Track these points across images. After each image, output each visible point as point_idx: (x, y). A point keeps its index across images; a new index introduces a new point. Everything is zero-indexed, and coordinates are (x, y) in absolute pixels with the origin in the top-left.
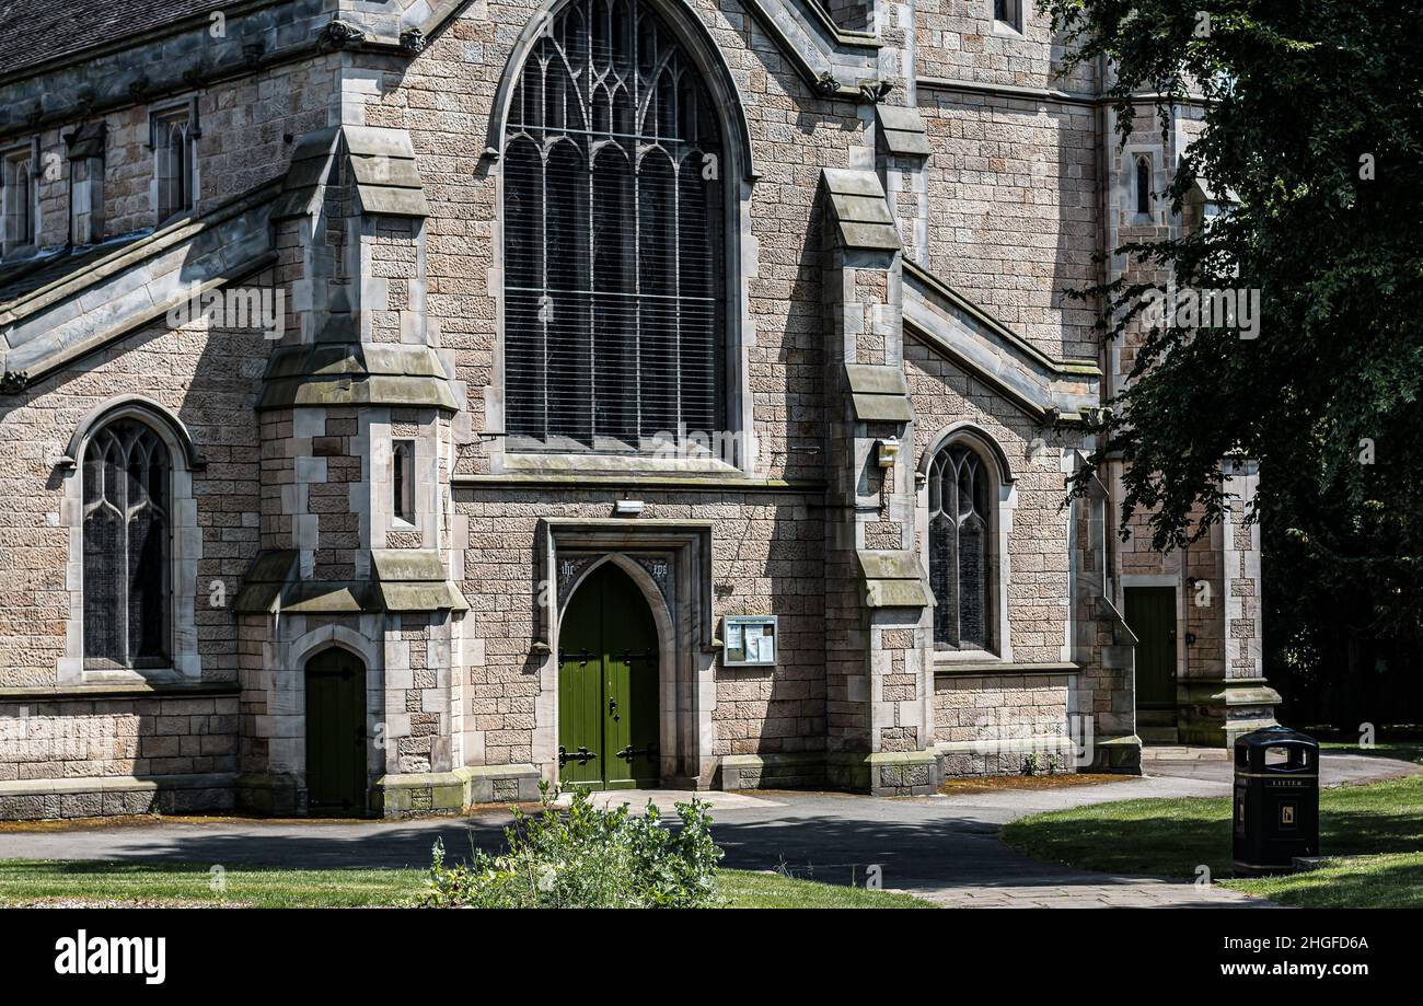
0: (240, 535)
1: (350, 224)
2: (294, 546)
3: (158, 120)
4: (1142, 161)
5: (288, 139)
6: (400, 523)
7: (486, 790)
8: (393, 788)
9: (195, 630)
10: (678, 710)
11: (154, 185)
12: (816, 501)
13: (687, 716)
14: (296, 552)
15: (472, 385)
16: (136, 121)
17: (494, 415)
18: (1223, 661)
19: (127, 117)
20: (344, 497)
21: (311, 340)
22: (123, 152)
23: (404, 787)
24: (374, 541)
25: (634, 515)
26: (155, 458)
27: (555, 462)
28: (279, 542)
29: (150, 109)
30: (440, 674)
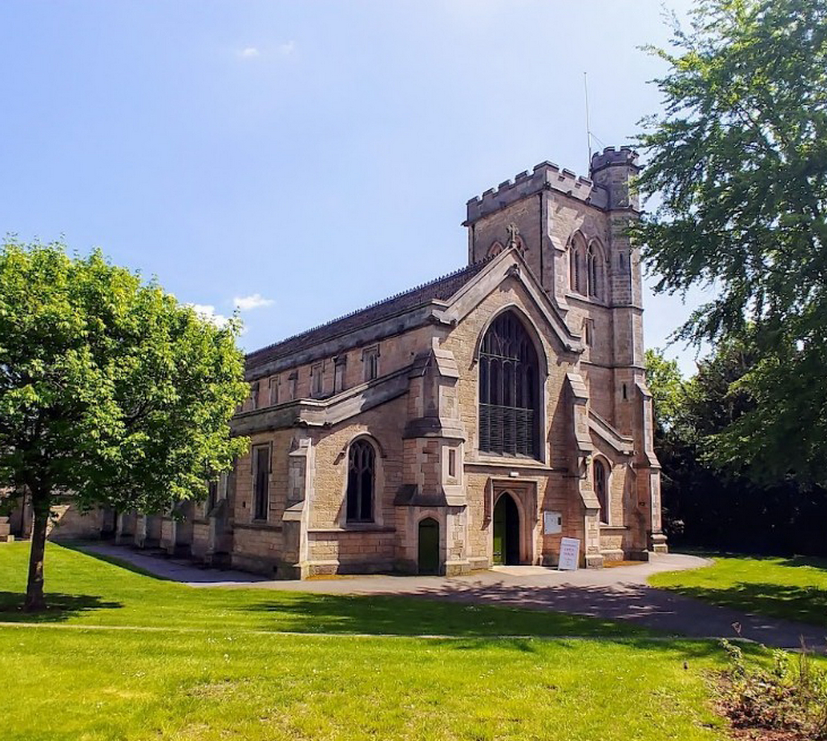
0: (396, 479)
1: (435, 379)
2: (416, 483)
3: (366, 352)
5: (413, 354)
6: (450, 477)
7: (473, 564)
8: (449, 566)
9: (381, 510)
10: (526, 540)
11: (363, 372)
12: (565, 475)
13: (529, 542)
14: (417, 485)
15: (469, 433)
16: (358, 353)
17: (476, 443)
18: (651, 526)
19: (354, 352)
20: (433, 467)
21: (422, 416)
22: (352, 363)
23: (452, 565)
24: (443, 482)
25: (515, 477)
26: (370, 454)
27: (492, 459)
28: (411, 482)
29: (362, 349)
30: (464, 527)
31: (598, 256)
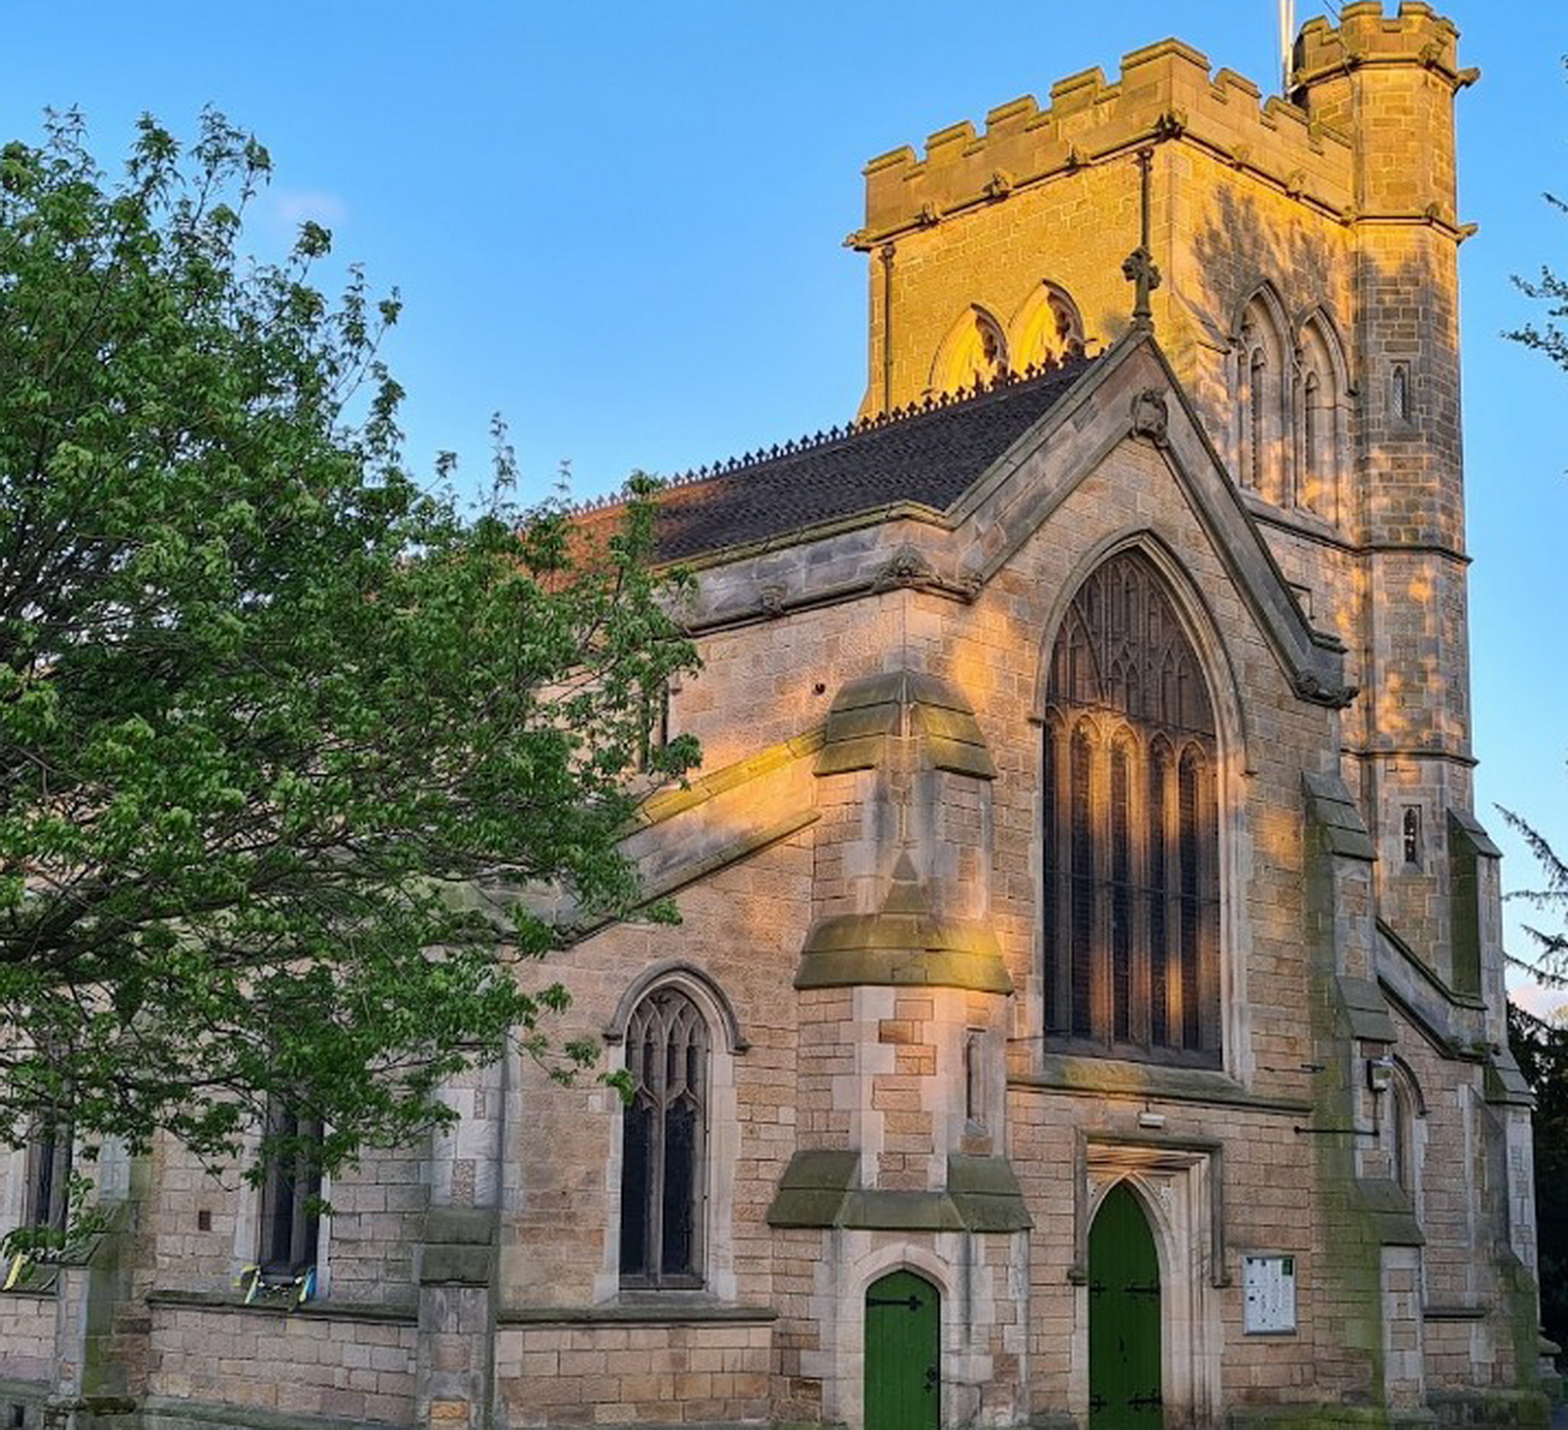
0: (776, 1133)
1: (915, 780)
2: (852, 1147)
4: (1410, 813)
5: (820, 689)
9: (731, 1243)
14: (857, 1155)
15: (1016, 973)
17: (1036, 1007)
20: (916, 1092)
21: (872, 909)
26: (693, 1039)
28: (835, 1142)
30: (1019, 1307)
31: (1323, 370)
